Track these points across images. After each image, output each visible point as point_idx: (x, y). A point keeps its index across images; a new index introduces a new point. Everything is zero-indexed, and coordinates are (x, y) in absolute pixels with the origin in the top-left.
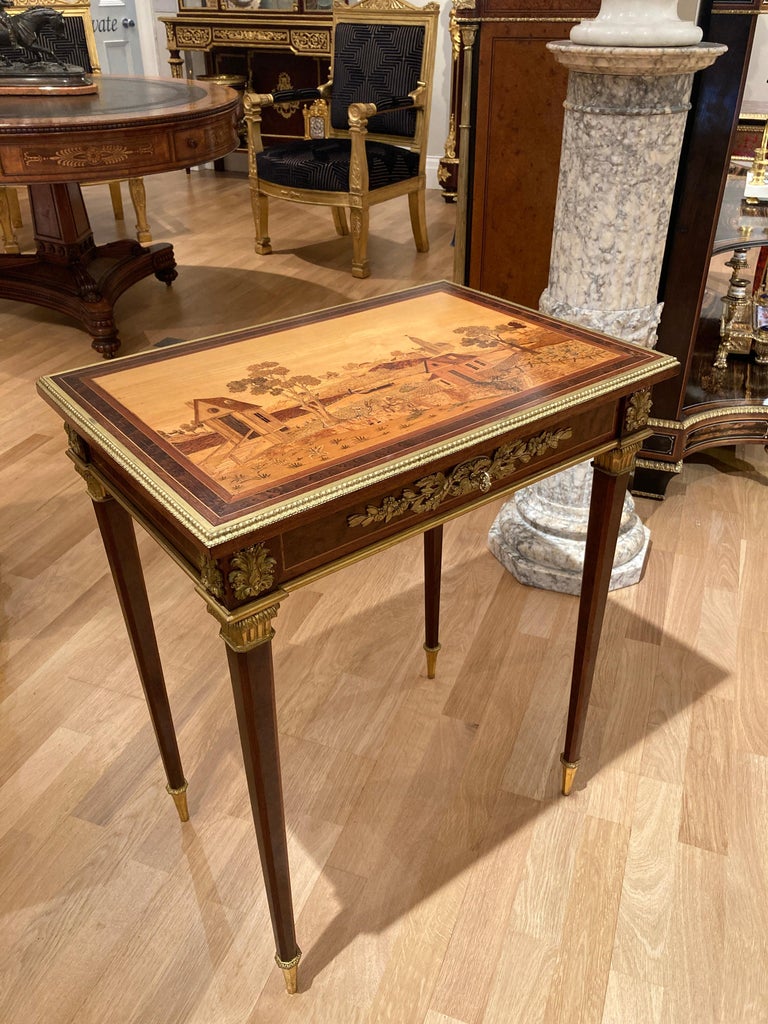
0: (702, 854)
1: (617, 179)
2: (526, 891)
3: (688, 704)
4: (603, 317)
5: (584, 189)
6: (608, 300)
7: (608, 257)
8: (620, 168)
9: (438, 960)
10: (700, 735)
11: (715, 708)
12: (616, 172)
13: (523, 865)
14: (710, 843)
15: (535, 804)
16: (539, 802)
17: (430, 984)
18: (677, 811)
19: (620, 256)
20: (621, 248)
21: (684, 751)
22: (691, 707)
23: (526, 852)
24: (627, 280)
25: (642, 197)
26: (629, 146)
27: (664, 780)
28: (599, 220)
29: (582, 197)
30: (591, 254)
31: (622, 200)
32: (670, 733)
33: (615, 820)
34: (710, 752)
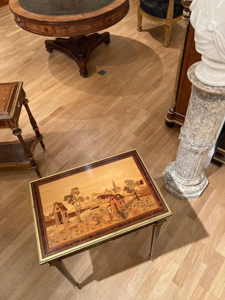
0: (176, 286)
1: (201, 114)
2: (132, 282)
3: (193, 242)
4: (194, 143)
5: (193, 113)
6: (196, 139)
7: (197, 130)
8: (202, 112)
9: (108, 292)
10: (192, 252)
11: (199, 245)
12: (201, 112)
13: (134, 275)
14: (179, 284)
15: (143, 260)
16: (144, 259)
17: (105, 297)
18: (175, 273)
19: (200, 131)
20: (201, 129)
21: (185, 256)
22: (193, 243)
23: (136, 271)
24: (202, 136)
25: (209, 119)
26: (206, 108)
27: (176, 262)
28: (195, 121)
29: (192, 114)
30: (192, 128)
31: (203, 119)
32: (184, 249)
33: (159, 270)
34: (191, 258)
